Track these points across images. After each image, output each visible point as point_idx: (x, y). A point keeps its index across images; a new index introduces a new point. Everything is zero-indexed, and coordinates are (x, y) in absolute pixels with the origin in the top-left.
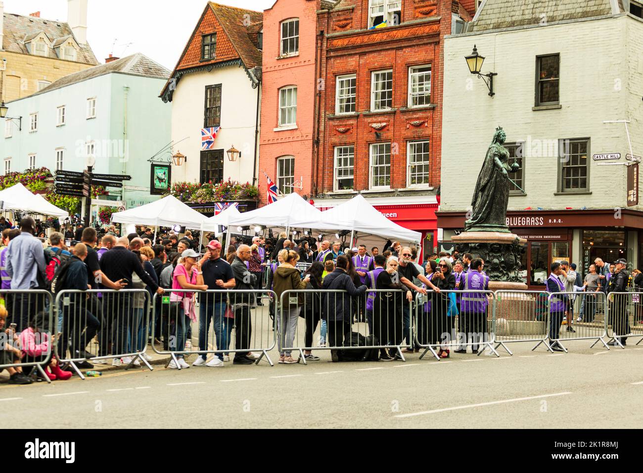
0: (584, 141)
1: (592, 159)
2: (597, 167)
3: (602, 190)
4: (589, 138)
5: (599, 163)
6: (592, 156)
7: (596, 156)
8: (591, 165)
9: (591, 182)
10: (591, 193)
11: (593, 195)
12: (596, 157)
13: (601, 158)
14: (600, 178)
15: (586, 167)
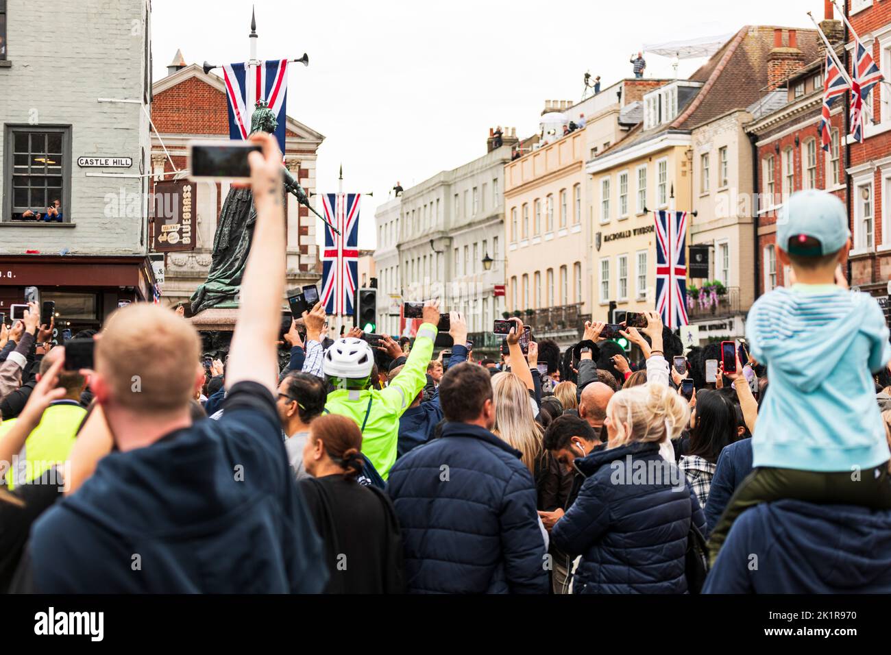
0: (58, 130)
1: (74, 165)
2: (85, 180)
3: (96, 220)
4: (68, 127)
5: (90, 172)
6: (74, 159)
7: (85, 159)
8: (73, 175)
9: (72, 205)
10: (73, 227)
11: (78, 229)
12: (84, 161)
13: (95, 165)
14: (93, 200)
15: (61, 177)
